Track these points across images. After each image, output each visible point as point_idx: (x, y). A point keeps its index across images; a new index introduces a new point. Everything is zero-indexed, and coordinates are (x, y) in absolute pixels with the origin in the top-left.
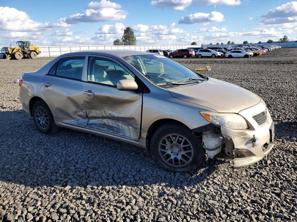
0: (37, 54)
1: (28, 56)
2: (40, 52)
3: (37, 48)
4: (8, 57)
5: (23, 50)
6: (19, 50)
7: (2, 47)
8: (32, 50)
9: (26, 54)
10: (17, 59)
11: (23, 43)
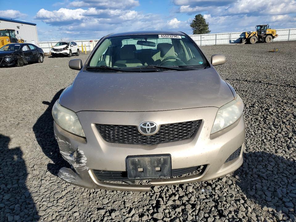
0: (273, 37)
1: (263, 40)
2: (277, 35)
3: (275, 32)
4: (244, 42)
5: (259, 34)
6: (255, 35)
7: (242, 32)
8: (269, 33)
9: (261, 38)
10: (251, 44)
11: (261, 27)
